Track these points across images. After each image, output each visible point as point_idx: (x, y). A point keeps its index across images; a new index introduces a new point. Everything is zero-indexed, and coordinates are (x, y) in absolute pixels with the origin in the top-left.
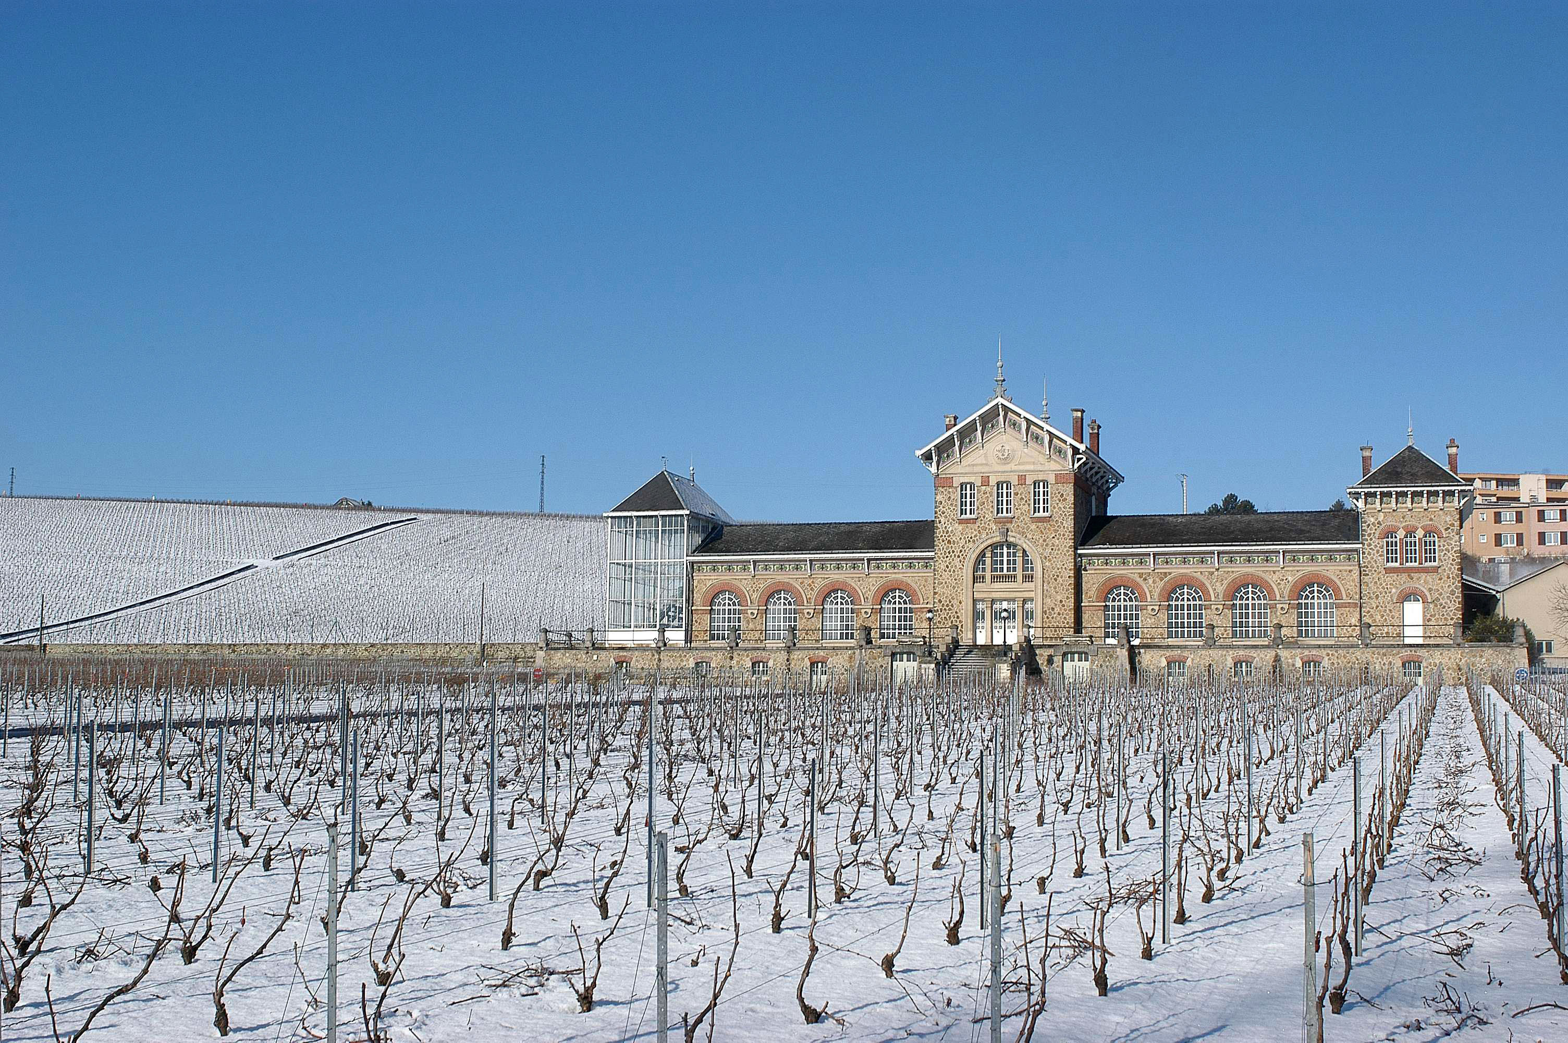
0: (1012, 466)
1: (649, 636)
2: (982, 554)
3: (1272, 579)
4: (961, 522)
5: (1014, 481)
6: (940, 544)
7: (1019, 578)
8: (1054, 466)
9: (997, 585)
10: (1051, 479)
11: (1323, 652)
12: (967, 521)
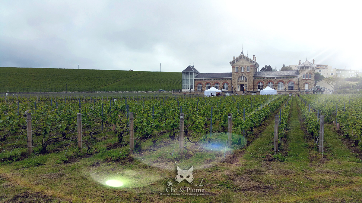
0: (244, 64)
1: (189, 90)
2: (239, 78)
3: (284, 81)
4: (236, 73)
5: (244, 67)
6: (233, 76)
7: (245, 81)
8: (250, 64)
9: (241, 82)
10: (250, 66)
11: (293, 92)
12: (237, 73)
